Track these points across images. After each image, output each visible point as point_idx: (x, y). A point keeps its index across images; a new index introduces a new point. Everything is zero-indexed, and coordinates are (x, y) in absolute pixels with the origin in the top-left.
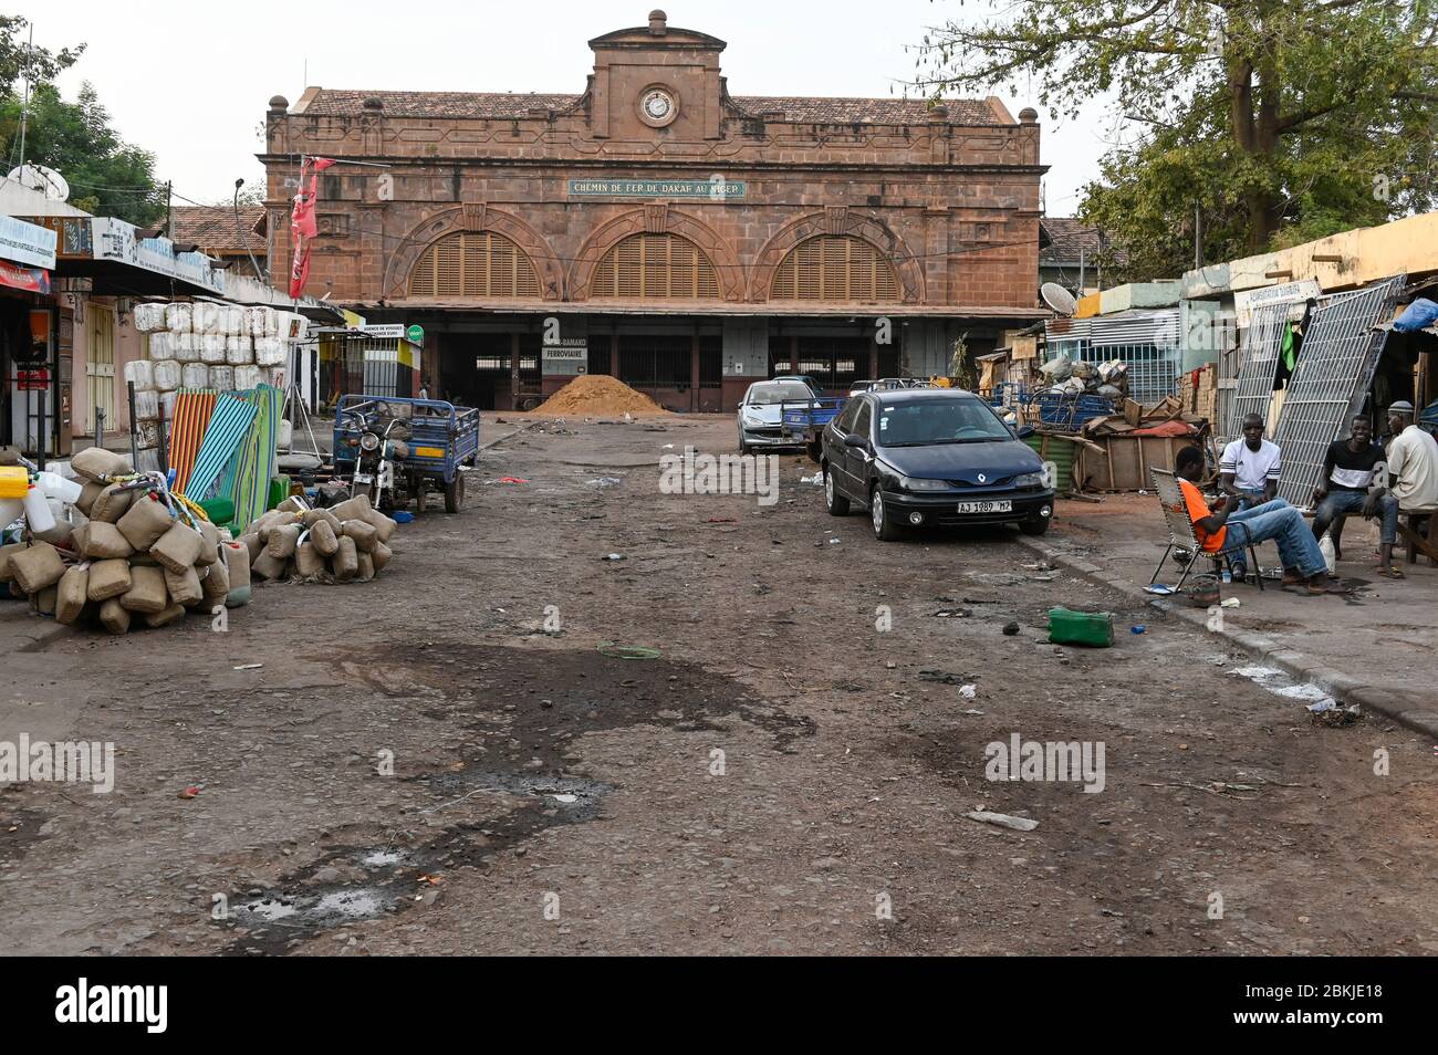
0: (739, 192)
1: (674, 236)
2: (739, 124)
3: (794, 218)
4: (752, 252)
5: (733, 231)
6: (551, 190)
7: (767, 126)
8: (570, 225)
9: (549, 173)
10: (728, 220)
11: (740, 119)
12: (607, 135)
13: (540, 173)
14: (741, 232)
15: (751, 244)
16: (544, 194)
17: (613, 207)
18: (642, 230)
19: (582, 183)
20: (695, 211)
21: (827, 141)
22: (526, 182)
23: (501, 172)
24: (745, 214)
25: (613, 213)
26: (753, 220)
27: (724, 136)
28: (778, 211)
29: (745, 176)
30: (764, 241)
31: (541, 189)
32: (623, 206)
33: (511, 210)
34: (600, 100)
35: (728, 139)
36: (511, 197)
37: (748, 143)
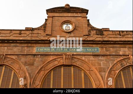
0: (97, 50)
1: (74, 66)
2: (95, 32)
3: (119, 59)
4: (104, 72)
5: (97, 64)
6: (29, 51)
7: (104, 32)
8: (35, 62)
9: (30, 45)
10: (95, 60)
11: (95, 30)
12: (51, 34)
13: (26, 45)
14: (100, 64)
15: (104, 69)
16: (27, 51)
17: (52, 56)
18: (63, 64)
19: (41, 48)
20: (82, 57)
21: (125, 36)
22: (20, 48)
23: (12, 45)
24: (100, 58)
25: (51, 58)
26: (103, 60)
27: (90, 34)
28: (112, 57)
29: (99, 46)
30: (109, 68)
31: (26, 50)
32: (55, 56)
33: (14, 57)
34: (49, 25)
35: (91, 35)
36: (15, 53)
37: (98, 37)
